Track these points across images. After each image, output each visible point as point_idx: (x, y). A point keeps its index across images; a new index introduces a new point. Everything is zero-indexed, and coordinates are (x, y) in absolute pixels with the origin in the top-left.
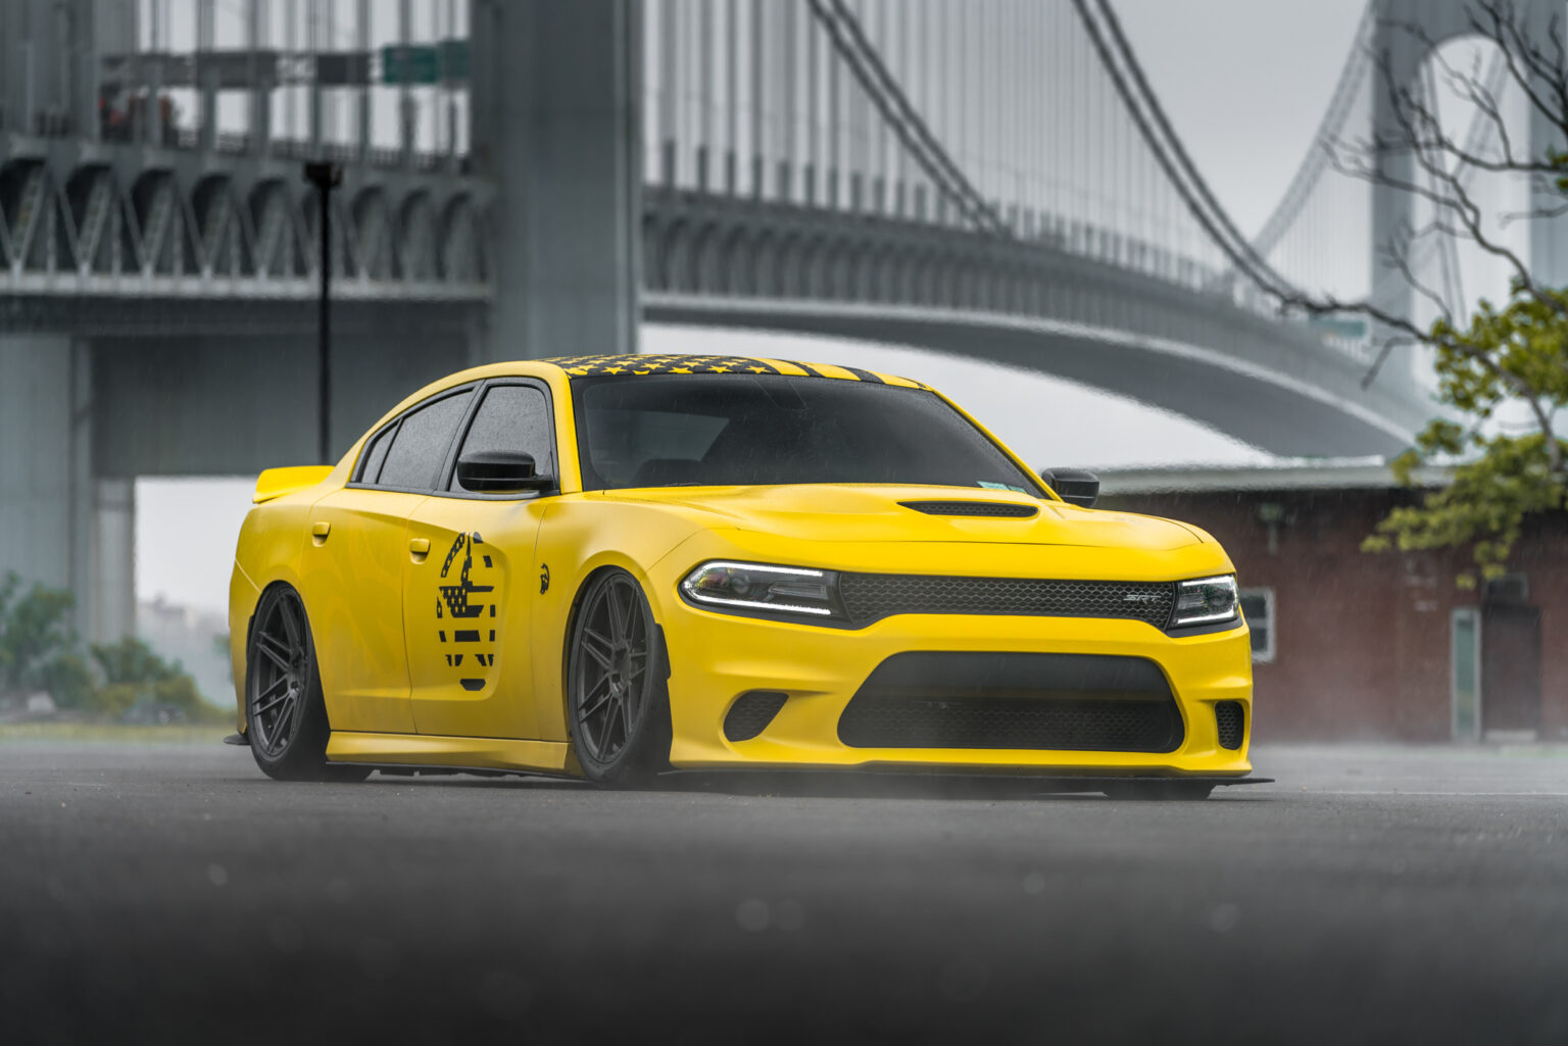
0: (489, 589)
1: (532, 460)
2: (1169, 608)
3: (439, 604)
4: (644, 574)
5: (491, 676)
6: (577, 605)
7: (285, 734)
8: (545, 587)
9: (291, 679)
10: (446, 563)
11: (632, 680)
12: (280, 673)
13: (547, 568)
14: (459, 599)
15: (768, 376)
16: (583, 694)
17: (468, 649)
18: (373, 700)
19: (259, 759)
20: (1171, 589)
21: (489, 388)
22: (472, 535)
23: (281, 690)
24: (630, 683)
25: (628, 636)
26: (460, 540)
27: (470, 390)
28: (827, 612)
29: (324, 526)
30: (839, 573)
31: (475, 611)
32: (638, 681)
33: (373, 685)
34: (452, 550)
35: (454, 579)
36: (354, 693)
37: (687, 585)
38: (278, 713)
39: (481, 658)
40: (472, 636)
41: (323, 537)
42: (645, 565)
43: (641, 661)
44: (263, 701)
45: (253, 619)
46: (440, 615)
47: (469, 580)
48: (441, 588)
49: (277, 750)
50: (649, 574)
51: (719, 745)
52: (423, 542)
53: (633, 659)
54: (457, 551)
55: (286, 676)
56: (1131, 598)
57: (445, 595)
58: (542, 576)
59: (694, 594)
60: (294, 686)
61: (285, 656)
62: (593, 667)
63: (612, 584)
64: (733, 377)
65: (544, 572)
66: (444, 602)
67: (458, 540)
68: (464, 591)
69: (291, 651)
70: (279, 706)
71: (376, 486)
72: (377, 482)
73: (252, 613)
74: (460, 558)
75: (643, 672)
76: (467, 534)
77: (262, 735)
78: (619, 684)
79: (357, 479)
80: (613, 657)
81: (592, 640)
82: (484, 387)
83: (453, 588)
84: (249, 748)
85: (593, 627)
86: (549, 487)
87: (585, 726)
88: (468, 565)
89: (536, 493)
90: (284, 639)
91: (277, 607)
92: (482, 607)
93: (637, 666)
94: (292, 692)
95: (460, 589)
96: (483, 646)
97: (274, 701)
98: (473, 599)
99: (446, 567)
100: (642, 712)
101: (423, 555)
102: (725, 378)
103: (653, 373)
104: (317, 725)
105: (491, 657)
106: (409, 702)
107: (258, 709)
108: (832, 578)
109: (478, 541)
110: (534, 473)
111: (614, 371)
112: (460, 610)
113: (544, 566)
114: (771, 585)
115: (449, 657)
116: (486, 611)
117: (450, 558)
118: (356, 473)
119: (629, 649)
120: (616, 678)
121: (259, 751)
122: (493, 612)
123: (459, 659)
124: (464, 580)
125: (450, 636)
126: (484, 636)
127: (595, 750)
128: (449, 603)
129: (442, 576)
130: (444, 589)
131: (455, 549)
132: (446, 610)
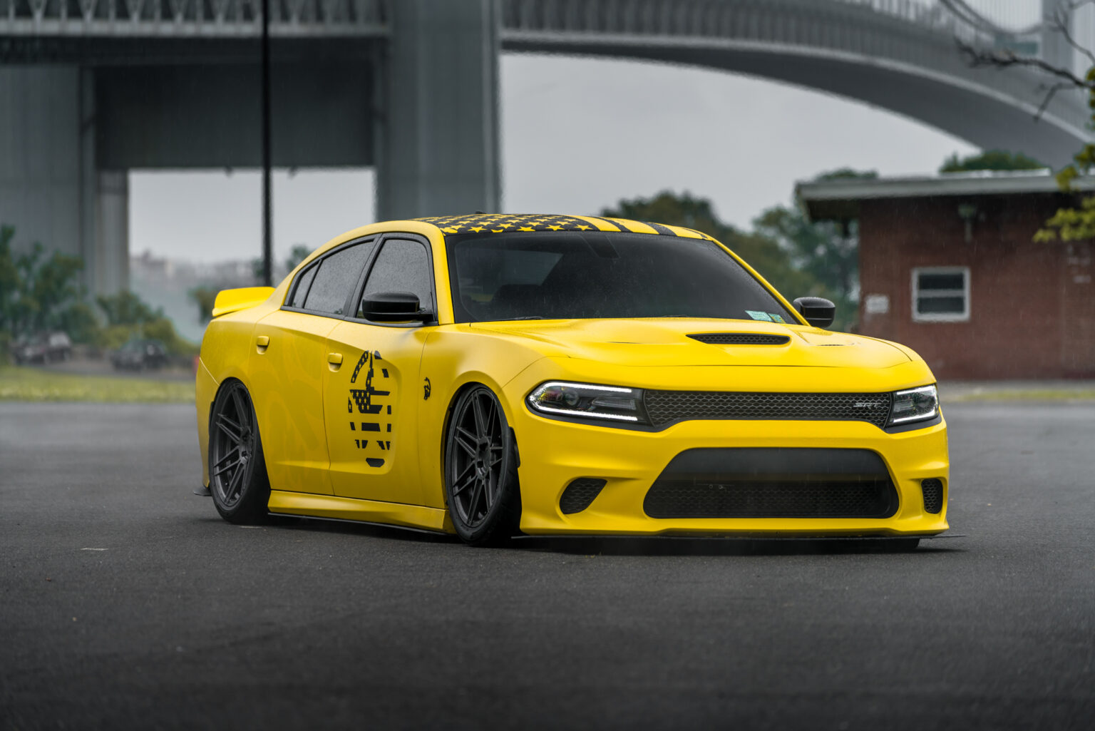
0: (387, 393)
1: (417, 299)
2: (887, 412)
3: (350, 402)
4: (500, 390)
5: (389, 457)
6: (451, 409)
7: (238, 490)
8: (427, 395)
9: (242, 449)
10: (355, 372)
11: (493, 467)
12: (233, 445)
13: (429, 381)
14: (364, 399)
15: (590, 233)
16: (456, 475)
17: (372, 437)
18: (302, 468)
19: (218, 507)
20: (889, 398)
21: (385, 240)
22: (373, 353)
23: (235, 457)
24: (490, 469)
25: (489, 434)
26: (365, 356)
27: (372, 240)
28: (635, 419)
29: (265, 339)
30: (643, 390)
31: (376, 409)
32: (497, 468)
33: (303, 459)
34: (359, 364)
35: (361, 384)
36: (288, 463)
37: (532, 398)
38: (233, 474)
39: (381, 443)
40: (374, 427)
41: (265, 347)
42: (501, 384)
43: (499, 454)
44: (222, 465)
45: (213, 404)
46: (350, 411)
47: (372, 386)
48: (351, 391)
49: (233, 502)
50: (504, 390)
51: (556, 517)
52: (338, 356)
53: (493, 451)
54: (363, 364)
55: (238, 447)
56: (859, 405)
57: (354, 396)
58: (425, 387)
59: (536, 405)
60: (244, 454)
61: (237, 432)
62: (463, 456)
63: (477, 395)
64: (566, 234)
65: (427, 383)
66: (353, 401)
67: (363, 356)
68: (368, 394)
69: (241, 429)
70: (233, 469)
71: (303, 310)
72: (303, 307)
73: (213, 400)
74: (365, 369)
75: (500, 462)
76: (370, 352)
77: (221, 490)
78: (482, 468)
79: (289, 304)
80: (478, 449)
81: (462, 435)
82: (381, 239)
83: (360, 392)
84: (211, 498)
85: (463, 426)
86: (430, 319)
87: (458, 498)
88: (371, 374)
89: (421, 323)
90: (237, 420)
91: (231, 396)
92: (381, 406)
93: (495, 456)
94: (242, 459)
95: (365, 392)
96: (383, 435)
97: (229, 465)
98: (375, 400)
99: (355, 376)
100: (499, 491)
101: (338, 365)
102: (559, 234)
103: (506, 231)
104: (261, 484)
105: (388, 443)
106: (329, 473)
107: (218, 470)
108: (638, 394)
109: (378, 357)
110: (419, 309)
111: (477, 230)
112: (365, 408)
113: (427, 379)
114: (593, 399)
115: (358, 441)
116: (384, 410)
117: (358, 368)
118: (288, 299)
119: (489, 443)
120: (480, 464)
121: (218, 502)
122: (389, 412)
123: (365, 443)
124: (368, 386)
125: (358, 426)
126: (383, 427)
127: (465, 517)
128: (357, 402)
129: (352, 382)
130: (354, 391)
131: (361, 363)
132: (355, 407)
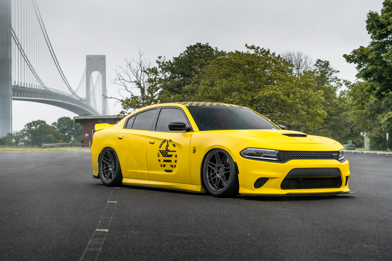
0: (175, 151)
1: (184, 124)
3: (158, 154)
4: (230, 151)
5: (175, 171)
6: (205, 157)
7: (110, 177)
8: (194, 152)
9: (110, 166)
11: (224, 174)
12: (106, 165)
14: (165, 153)
15: (224, 106)
16: (207, 176)
17: (168, 164)
18: (137, 172)
23: (108, 168)
26: (165, 141)
28: (276, 159)
29: (121, 137)
30: (279, 150)
31: (171, 156)
32: (227, 174)
33: (137, 169)
35: (163, 148)
36: (130, 170)
37: (242, 153)
38: (107, 173)
39: (172, 166)
40: (169, 161)
41: (121, 139)
42: (230, 149)
43: (228, 170)
45: (100, 154)
46: (159, 156)
48: (159, 150)
49: (108, 181)
51: (253, 189)
52: (153, 141)
53: (224, 169)
56: (333, 155)
59: (244, 155)
60: (111, 168)
61: (108, 162)
63: (217, 152)
65: (194, 148)
66: (160, 154)
67: (164, 141)
68: (167, 151)
69: (110, 161)
72: (132, 127)
74: (165, 144)
75: (229, 172)
76: (167, 139)
77: (103, 177)
79: (126, 127)
80: (217, 168)
81: (210, 164)
82: (160, 108)
83: (163, 151)
84: (100, 179)
85: (210, 161)
86: (190, 130)
87: (209, 183)
88: (167, 146)
90: (108, 158)
91: (107, 152)
95: (165, 151)
96: (173, 163)
97: (106, 171)
98: (169, 153)
99: (161, 146)
101: (153, 143)
104: (120, 176)
105: (175, 166)
106: (148, 174)
107: (102, 172)
108: (277, 152)
109: (170, 141)
110: (186, 127)
111: (194, 105)
112: (165, 155)
114: (263, 153)
115: (161, 165)
116: (174, 156)
117: (162, 144)
118: (125, 125)
119: (222, 166)
120: (218, 173)
121: (103, 180)
122: (176, 157)
123: (164, 166)
124: (167, 149)
125: (162, 161)
126: (173, 161)
127: (213, 189)
128: (162, 154)
129: (159, 148)
130: (161, 151)
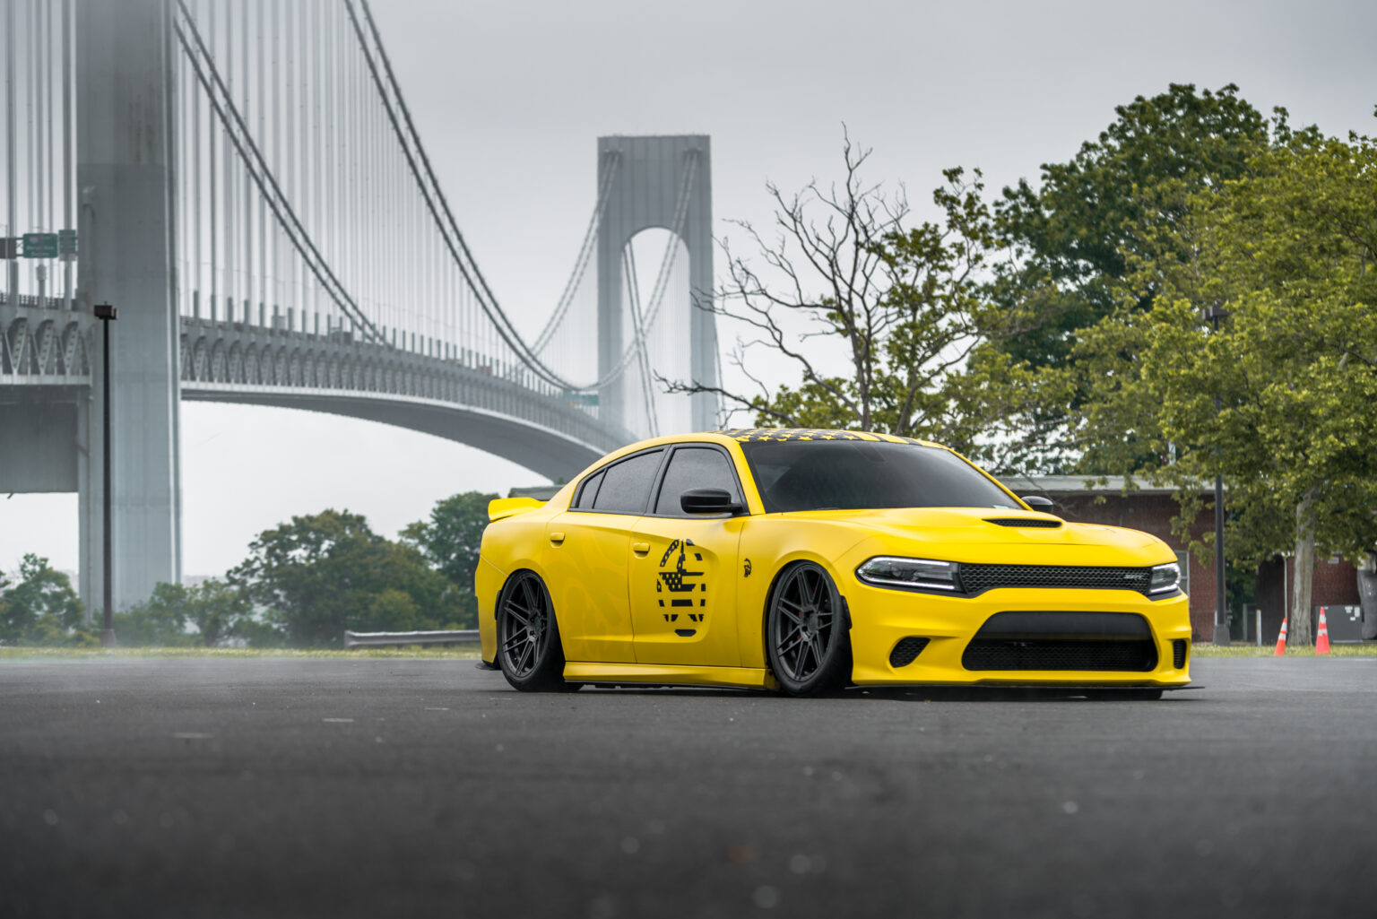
0: (701, 574)
1: (728, 494)
2: (1148, 583)
3: (659, 583)
4: (830, 565)
5: (702, 630)
6: (774, 584)
7: (530, 663)
8: (747, 573)
9: (529, 629)
10: (664, 558)
11: (820, 631)
12: (520, 626)
13: (749, 561)
14: (675, 580)
16: (779, 639)
17: (683, 612)
18: (602, 642)
19: (510, 680)
20: (1148, 571)
21: (675, 449)
22: (685, 541)
23: (524, 635)
24: (818, 632)
25: (815, 603)
26: (675, 544)
27: (662, 450)
28: (951, 587)
29: (560, 536)
30: (958, 563)
31: (689, 588)
32: (825, 633)
33: (603, 634)
34: (668, 550)
35: (671, 566)
36: (586, 638)
37: (860, 571)
38: (522, 651)
39: (693, 617)
40: (686, 603)
41: (559, 542)
42: (831, 560)
43: (826, 619)
44: (510, 643)
45: (501, 593)
46: (659, 590)
47: (683, 568)
48: (661, 573)
49: (523, 674)
50: (834, 565)
51: (887, 670)
52: (644, 546)
53: (820, 617)
54: (674, 550)
55: (526, 628)
56: (1128, 577)
57: (664, 578)
58: (745, 566)
59: (866, 577)
60: (532, 634)
61: (525, 616)
62: (785, 621)
63: (801, 571)
65: (747, 563)
66: (663, 582)
67: (673, 543)
68: (679, 575)
69: (529, 612)
70: (522, 646)
71: (594, 510)
72: (594, 507)
73: (500, 588)
74: (676, 554)
75: (830, 627)
77: (511, 664)
78: (808, 632)
79: (576, 505)
80: (803, 615)
81: (786, 605)
82: (671, 449)
83: (670, 574)
84: (501, 672)
85: (786, 597)
86: (741, 511)
87: (782, 659)
88: (682, 559)
89: (730, 514)
90: (524, 604)
91: (520, 585)
92: (694, 585)
93: (823, 621)
94: (532, 638)
95: (676, 574)
96: (696, 609)
97: (518, 643)
98: (686, 580)
99: (664, 561)
100: (830, 649)
101: (644, 553)
103: (789, 440)
104: (556, 657)
105: (701, 617)
106: (632, 644)
107: (506, 648)
108: (954, 567)
109: (690, 544)
110: (729, 502)
111: (765, 439)
112: (676, 587)
113: (747, 560)
114: (918, 571)
115: (667, 617)
116: (698, 588)
117: (667, 554)
118: (575, 502)
119: (815, 611)
120: (805, 629)
121: (509, 674)
122: (703, 588)
123: (674, 617)
124: (680, 568)
125: (668, 603)
126: (696, 603)
127: (792, 674)
128: (667, 583)
129: (661, 566)
130: (664, 575)
131: (671, 549)
132: (665, 587)
